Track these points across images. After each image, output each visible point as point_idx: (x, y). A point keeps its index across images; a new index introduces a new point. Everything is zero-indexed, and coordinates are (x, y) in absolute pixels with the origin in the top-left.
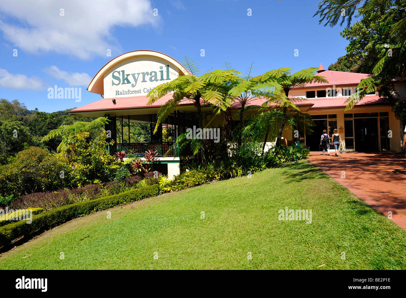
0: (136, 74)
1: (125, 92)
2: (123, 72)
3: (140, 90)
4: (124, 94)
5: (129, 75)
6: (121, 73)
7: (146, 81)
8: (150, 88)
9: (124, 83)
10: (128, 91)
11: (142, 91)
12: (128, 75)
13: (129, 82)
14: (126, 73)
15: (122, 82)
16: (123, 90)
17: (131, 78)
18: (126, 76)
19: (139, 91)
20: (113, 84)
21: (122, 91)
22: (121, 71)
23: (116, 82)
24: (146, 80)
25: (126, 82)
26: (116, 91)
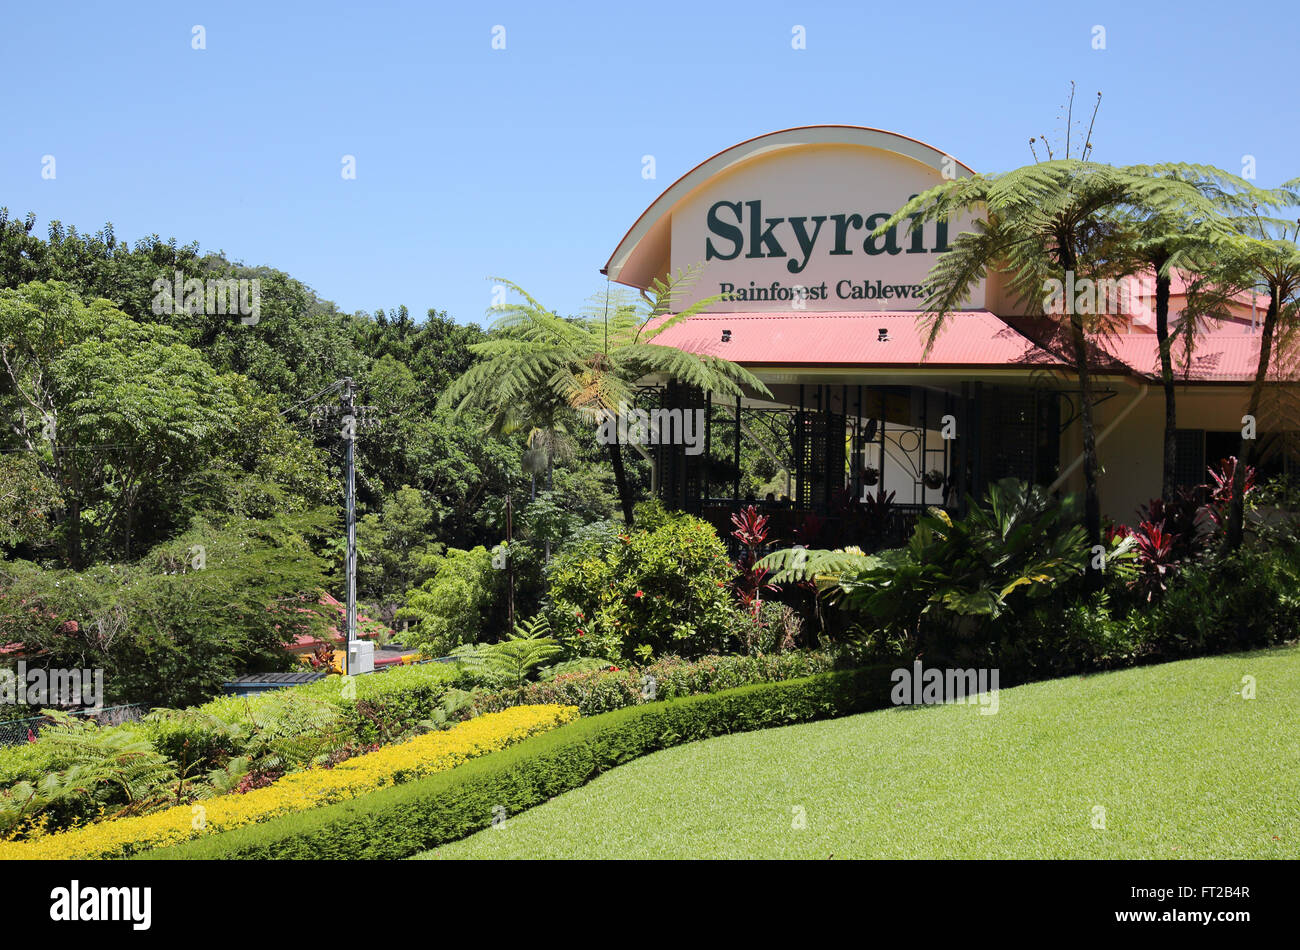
0: (809, 219)
1: (759, 291)
2: (756, 207)
3: (823, 288)
4: (756, 297)
5: (782, 220)
6: (746, 211)
7: (850, 253)
8: (867, 283)
9: (755, 253)
10: (773, 289)
11: (831, 291)
12: (774, 222)
13: (777, 251)
14: (765, 215)
15: (747, 248)
16: (752, 284)
17: (785, 235)
18: (764, 227)
19: (819, 292)
20: (711, 252)
21: (748, 287)
22: (747, 204)
23: (725, 246)
24: (847, 248)
25: (764, 248)
26: (723, 286)
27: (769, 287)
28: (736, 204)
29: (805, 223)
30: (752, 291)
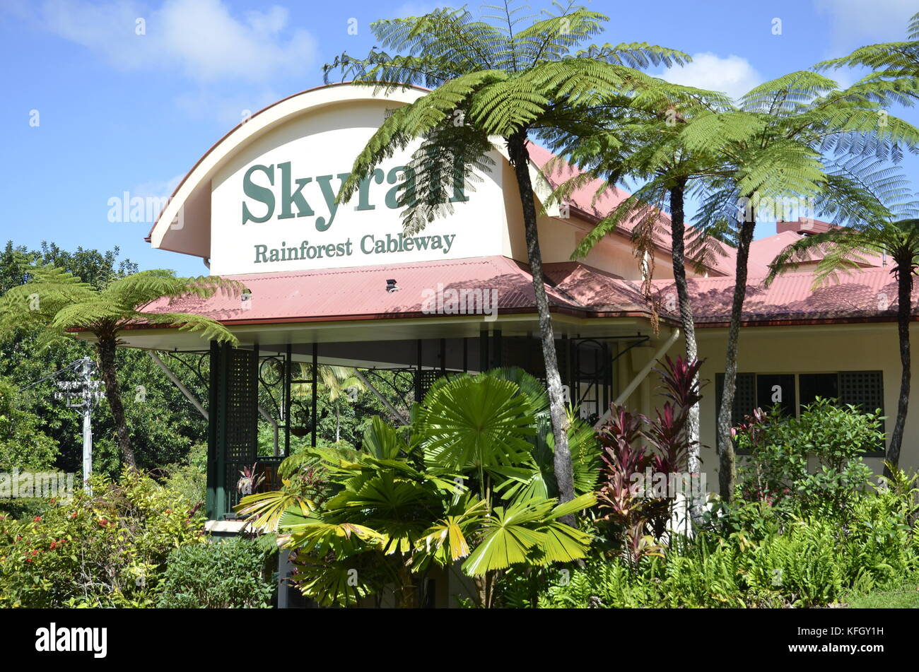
0: (335, 177)
1: (290, 250)
2: (286, 167)
3: (348, 244)
4: (287, 257)
5: (309, 180)
6: (278, 173)
7: (373, 208)
8: (389, 236)
9: (286, 214)
10: (303, 248)
11: (356, 247)
12: (303, 182)
13: (306, 211)
14: (296, 174)
15: (278, 209)
16: (284, 244)
18: (294, 187)
19: (345, 248)
20: (247, 216)
21: (279, 247)
22: (279, 166)
23: (258, 209)
24: (371, 203)
25: (294, 209)
26: (257, 247)
27: (298, 246)
28: (268, 166)
29: (331, 181)
30: (283, 250)
